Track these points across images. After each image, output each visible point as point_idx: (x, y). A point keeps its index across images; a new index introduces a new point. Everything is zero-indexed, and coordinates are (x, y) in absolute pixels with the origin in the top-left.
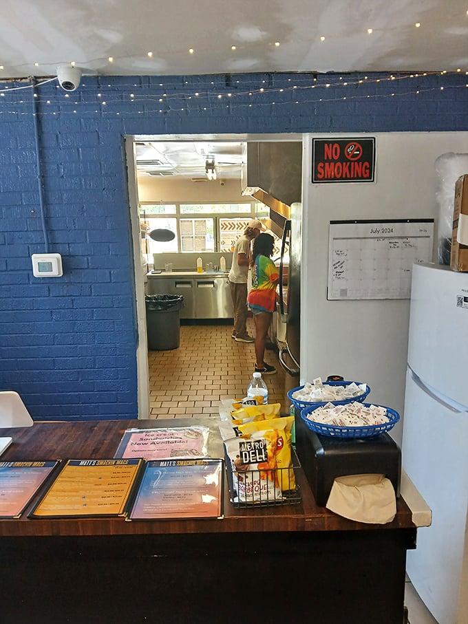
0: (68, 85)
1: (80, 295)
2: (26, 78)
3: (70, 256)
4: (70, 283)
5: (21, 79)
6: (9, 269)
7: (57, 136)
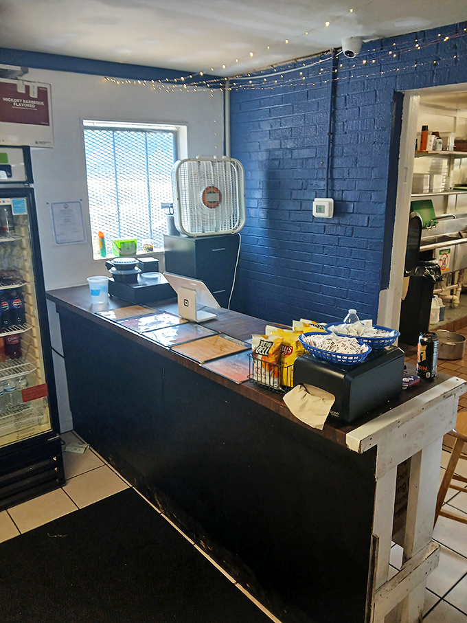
0: (349, 53)
1: (345, 236)
2: (329, 51)
3: (342, 201)
4: (339, 224)
5: (327, 52)
6: (303, 208)
7: (346, 97)
